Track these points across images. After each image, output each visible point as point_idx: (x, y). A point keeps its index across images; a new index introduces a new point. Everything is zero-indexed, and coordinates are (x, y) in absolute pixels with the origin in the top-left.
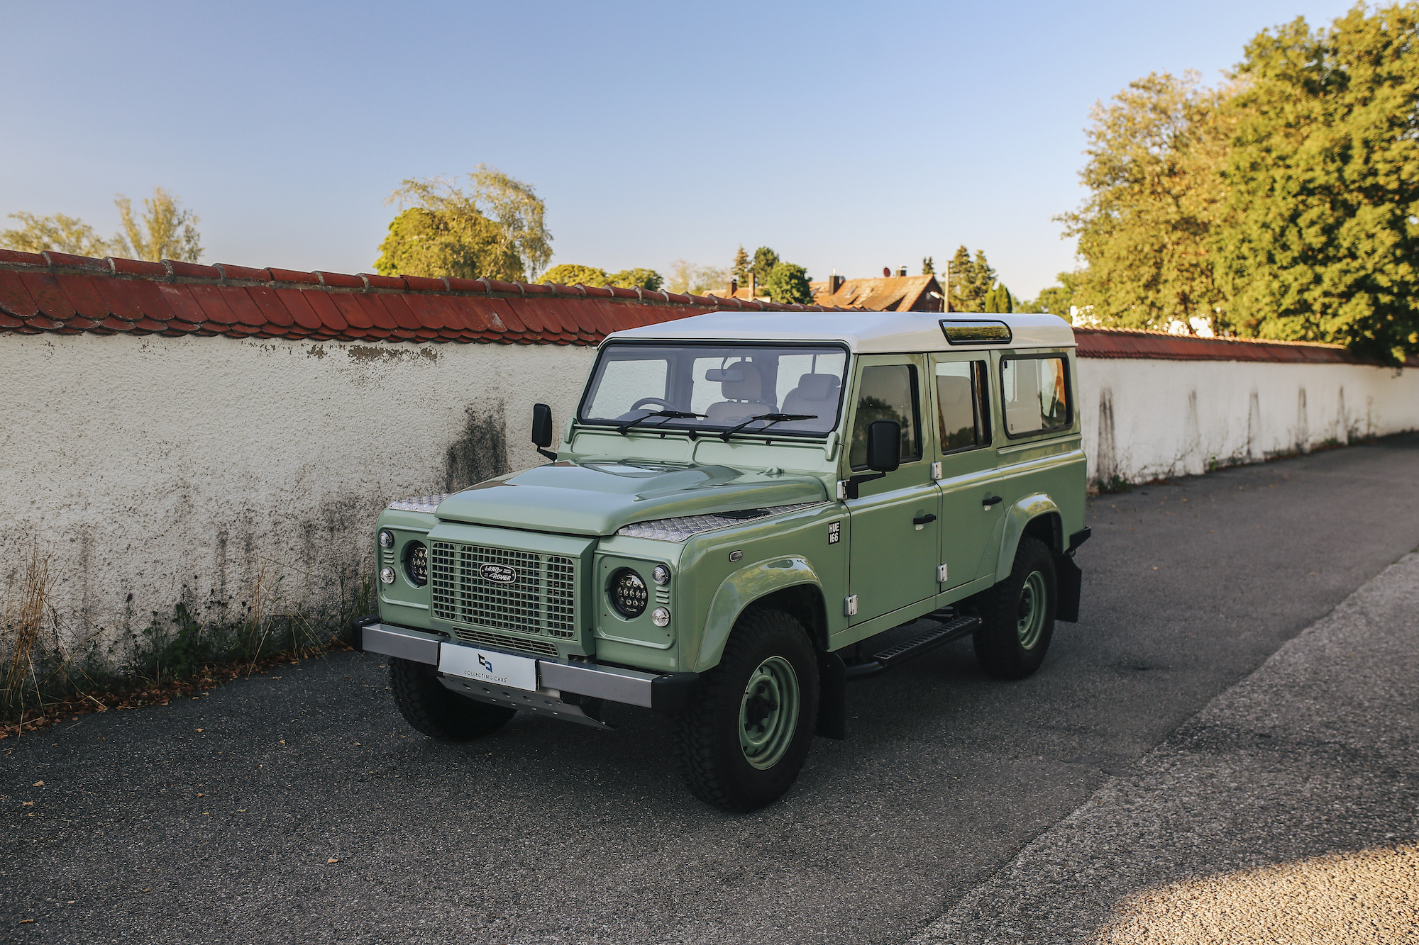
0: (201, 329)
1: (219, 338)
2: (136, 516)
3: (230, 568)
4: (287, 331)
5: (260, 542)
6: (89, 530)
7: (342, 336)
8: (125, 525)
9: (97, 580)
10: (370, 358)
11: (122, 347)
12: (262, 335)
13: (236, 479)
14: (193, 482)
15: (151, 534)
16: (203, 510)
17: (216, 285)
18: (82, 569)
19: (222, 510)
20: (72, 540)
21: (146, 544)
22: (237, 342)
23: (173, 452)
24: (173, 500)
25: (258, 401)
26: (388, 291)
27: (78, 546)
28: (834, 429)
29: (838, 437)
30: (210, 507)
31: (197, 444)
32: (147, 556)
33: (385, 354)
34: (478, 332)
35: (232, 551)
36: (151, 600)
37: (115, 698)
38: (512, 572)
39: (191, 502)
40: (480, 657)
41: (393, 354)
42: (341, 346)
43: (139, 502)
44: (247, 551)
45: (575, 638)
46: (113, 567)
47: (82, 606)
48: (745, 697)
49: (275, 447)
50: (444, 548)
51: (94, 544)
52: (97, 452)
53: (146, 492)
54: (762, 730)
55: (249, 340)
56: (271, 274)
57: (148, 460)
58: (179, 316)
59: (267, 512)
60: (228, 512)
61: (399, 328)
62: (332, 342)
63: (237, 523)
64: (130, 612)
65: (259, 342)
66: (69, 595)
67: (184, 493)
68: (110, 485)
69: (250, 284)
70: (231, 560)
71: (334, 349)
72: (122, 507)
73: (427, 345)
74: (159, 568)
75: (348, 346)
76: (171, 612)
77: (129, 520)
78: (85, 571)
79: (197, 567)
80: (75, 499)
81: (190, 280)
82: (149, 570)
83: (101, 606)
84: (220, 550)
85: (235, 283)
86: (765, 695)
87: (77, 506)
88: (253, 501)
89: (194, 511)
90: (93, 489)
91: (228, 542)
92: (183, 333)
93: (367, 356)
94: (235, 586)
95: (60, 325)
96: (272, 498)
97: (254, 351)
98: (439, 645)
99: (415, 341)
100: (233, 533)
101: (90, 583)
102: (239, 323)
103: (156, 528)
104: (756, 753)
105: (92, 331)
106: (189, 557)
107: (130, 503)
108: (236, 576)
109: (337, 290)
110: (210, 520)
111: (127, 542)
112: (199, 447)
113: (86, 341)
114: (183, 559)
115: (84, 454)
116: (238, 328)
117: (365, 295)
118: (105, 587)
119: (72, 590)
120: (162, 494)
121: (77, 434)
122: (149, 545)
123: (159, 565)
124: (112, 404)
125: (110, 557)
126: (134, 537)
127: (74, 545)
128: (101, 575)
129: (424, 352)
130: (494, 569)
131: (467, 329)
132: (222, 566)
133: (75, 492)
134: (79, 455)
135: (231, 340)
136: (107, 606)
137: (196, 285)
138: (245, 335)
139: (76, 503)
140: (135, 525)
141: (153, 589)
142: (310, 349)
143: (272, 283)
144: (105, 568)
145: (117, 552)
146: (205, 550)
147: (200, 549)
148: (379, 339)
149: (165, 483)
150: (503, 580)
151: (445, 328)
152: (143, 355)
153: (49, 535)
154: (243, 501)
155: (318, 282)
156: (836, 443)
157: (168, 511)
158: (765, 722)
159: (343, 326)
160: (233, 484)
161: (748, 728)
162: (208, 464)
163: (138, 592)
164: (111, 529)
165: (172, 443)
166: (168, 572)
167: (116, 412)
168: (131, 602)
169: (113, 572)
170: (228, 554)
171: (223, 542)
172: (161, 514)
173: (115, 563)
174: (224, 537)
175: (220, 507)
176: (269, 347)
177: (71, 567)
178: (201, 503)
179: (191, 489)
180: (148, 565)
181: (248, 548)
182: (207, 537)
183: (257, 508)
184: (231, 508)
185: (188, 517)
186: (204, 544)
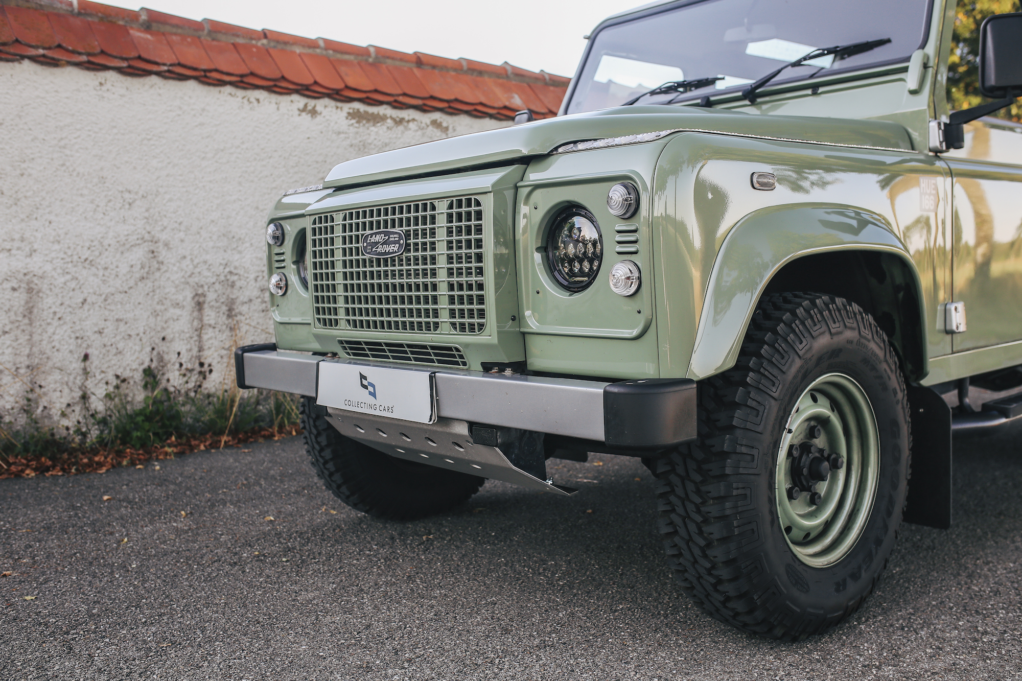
0: (169, 71)
1: (192, 84)
2: (93, 269)
3: (208, 334)
4: (271, 83)
5: (244, 309)
6: (35, 280)
7: (338, 95)
8: (80, 278)
9: (45, 336)
10: (371, 123)
12: (242, 85)
13: (215, 237)
14: (164, 237)
15: (112, 290)
16: (175, 269)
17: (199, 38)
18: (26, 321)
19: (198, 270)
20: (14, 289)
21: (105, 300)
22: (214, 91)
23: (138, 203)
24: (138, 255)
26: (398, 63)
27: (20, 298)
28: (923, 46)
29: (927, 57)
30: (183, 266)
31: (167, 197)
32: (107, 313)
33: (389, 121)
34: (493, 108)
35: (210, 316)
36: (113, 362)
37: (49, 463)
38: (400, 238)
39: (160, 259)
40: (363, 377)
41: (399, 122)
42: (337, 108)
43: (97, 253)
44: (229, 316)
45: (487, 330)
46: (65, 323)
47: (27, 363)
48: (787, 440)
50: (325, 217)
51: (41, 295)
52: (43, 194)
53: (106, 243)
54: (816, 501)
55: (228, 89)
56: (265, 34)
57: (108, 208)
58: (144, 55)
59: (252, 276)
60: (206, 273)
61: (405, 95)
62: (326, 101)
63: (217, 286)
64: (86, 372)
65: (240, 93)
66: (10, 350)
67: (152, 248)
68: (61, 232)
69: (240, 41)
70: (210, 325)
71: (329, 109)
72: (75, 258)
73: (437, 116)
74: (122, 327)
75: (347, 107)
76: (138, 376)
77: (85, 272)
78: (31, 324)
79: (169, 331)
80: (17, 244)
81: (168, 29)
82: (110, 328)
83: (50, 364)
84: (196, 314)
85: (223, 38)
86: (820, 442)
87: (19, 252)
88: (237, 264)
89: (163, 268)
90: (39, 235)
91: (206, 306)
92: (147, 73)
93: (368, 121)
94: (216, 355)
98: (318, 364)
99: (423, 109)
100: (211, 296)
101: (36, 338)
102: (216, 70)
103: (117, 283)
104: (808, 539)
105: (34, 59)
106: (159, 318)
107: (86, 254)
108: (216, 343)
109: (339, 56)
110: (183, 280)
111: (82, 297)
112: (170, 200)
114: (152, 320)
115: (29, 194)
116: (215, 75)
117: (372, 65)
118: (56, 344)
119: (15, 344)
120: (125, 247)
121: (18, 172)
122: (109, 301)
123: (122, 324)
124: (62, 143)
125: (61, 311)
126: (91, 291)
127: (16, 294)
128: (50, 330)
129: (434, 123)
130: (377, 238)
131: (482, 104)
132: (200, 330)
133: (17, 236)
136: (58, 365)
137: (175, 34)
138: (222, 83)
139: (18, 249)
140: (91, 278)
141: (114, 351)
142: (301, 106)
143: (265, 41)
144: (56, 323)
145: (70, 306)
146: (178, 312)
147: (172, 310)
148: (381, 103)
149: (128, 235)
150: (389, 253)
151: (457, 100)
152: (100, 93)
154: (224, 262)
155: (318, 47)
156: (925, 66)
157: (132, 266)
158: (822, 488)
159: (339, 85)
160: (211, 244)
161: (791, 496)
162: (181, 219)
163: (96, 352)
164: (62, 280)
165: (137, 193)
166: (133, 333)
167: (68, 152)
168: (88, 363)
169: (65, 327)
170: (206, 319)
171: (200, 306)
172: (124, 269)
173: (68, 318)
174: (201, 300)
175: (195, 267)
176: (252, 99)
177: (13, 318)
178: (173, 261)
179: (160, 244)
180: (108, 323)
181: (230, 313)
182: (181, 298)
183: (241, 272)
184: (209, 269)
185: (157, 274)
186: (177, 305)
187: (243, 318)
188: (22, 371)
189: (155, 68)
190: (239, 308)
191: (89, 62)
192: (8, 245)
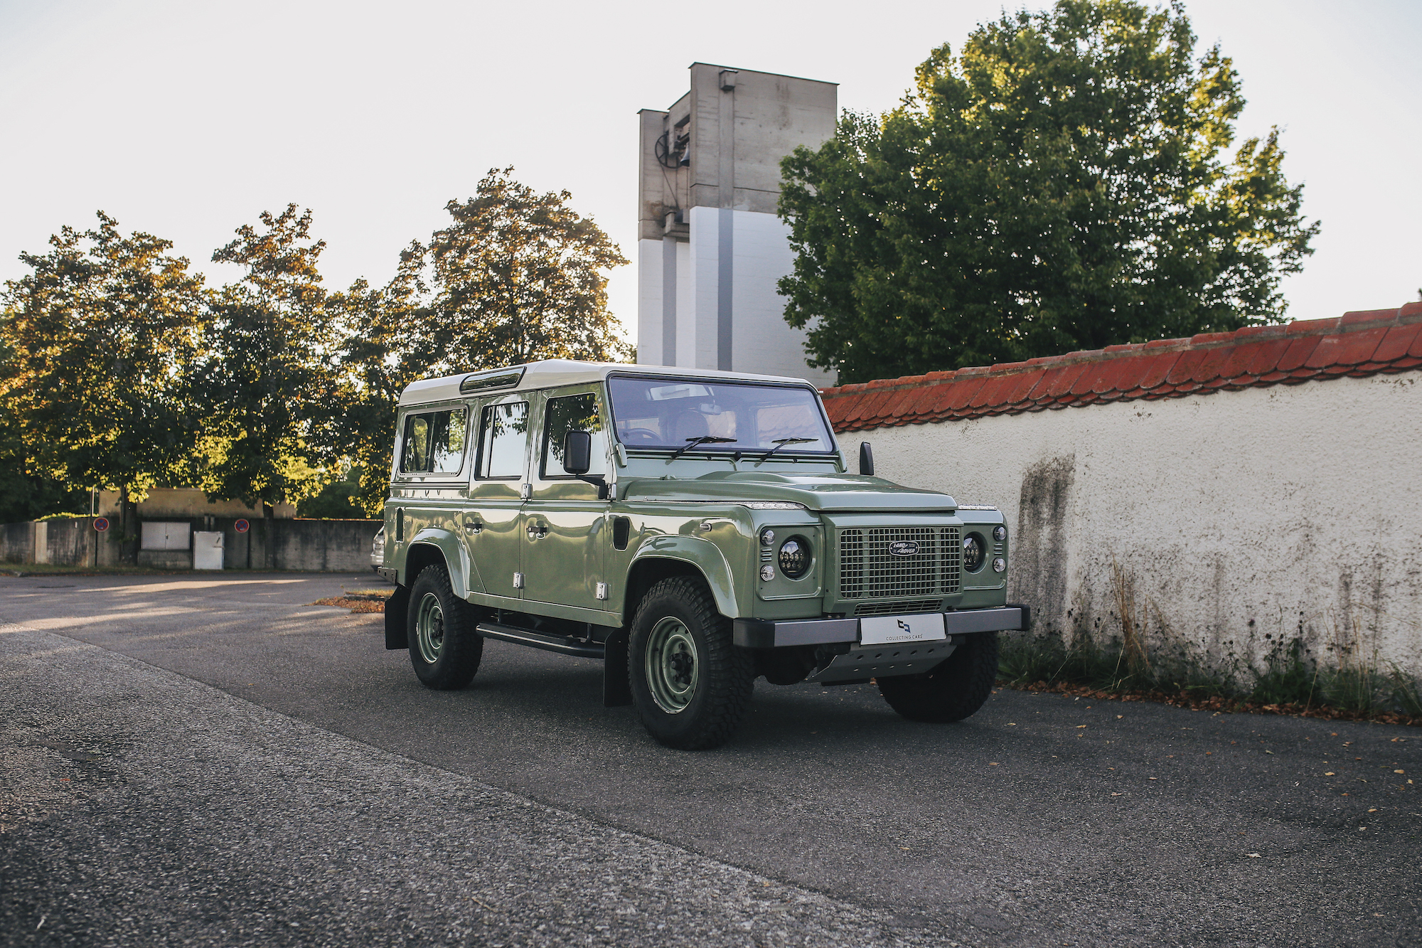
0: (1322, 374)
1: (1345, 380)
2: (1261, 550)
3: (1354, 613)
5: (1391, 591)
6: (1222, 558)
8: (1251, 557)
9: (1226, 603)
11: (1253, 399)
13: (1364, 521)
14: (1316, 522)
15: (1274, 568)
16: (1326, 550)
18: (1215, 590)
19: (1346, 552)
21: (1269, 576)
22: (1366, 382)
23: (1298, 493)
24: (1295, 538)
25: (1391, 440)
27: (1212, 571)
30: (1333, 548)
31: (1322, 485)
32: (1270, 587)
35: (1356, 596)
36: (1273, 630)
39: (1314, 542)
43: (1264, 537)
44: (1374, 597)
46: (1240, 593)
47: (1214, 622)
49: (1412, 489)
51: (1225, 570)
52: (1229, 491)
53: (1271, 528)
55: (1380, 377)
57: (1274, 499)
58: (1308, 364)
59: (1400, 559)
60: (1356, 556)
63: (1364, 568)
64: (1252, 635)
65: (1392, 378)
66: (1204, 611)
67: (1307, 532)
68: (1240, 520)
70: (1356, 605)
72: (1249, 541)
74: (1281, 600)
77: (1255, 552)
78: (1218, 593)
79: (1319, 607)
80: (1211, 531)
81: (1359, 327)
82: (1272, 602)
83: (1229, 625)
84: (1344, 592)
87: (1213, 537)
88: (1385, 546)
89: (1315, 550)
90: (1226, 523)
91: (1353, 586)
92: (1306, 380)
94: (1361, 633)
95: (1197, 387)
96: (1408, 545)
97: (1386, 388)
100: (1357, 577)
101: (1221, 604)
102: (1371, 362)
103: (1278, 563)
106: (1311, 595)
107: (1256, 538)
108: (1362, 622)
110: (1333, 561)
111: (1253, 573)
112: (1325, 489)
113: (1223, 399)
115: (1220, 492)
118: (1233, 610)
119: (1207, 607)
120: (1285, 531)
121: (1213, 476)
122: (1272, 577)
123: (1280, 598)
124: (1243, 449)
125: (1237, 584)
126: (1259, 568)
127: (1210, 569)
128: (1230, 598)
130: (901, 545)
132: (1348, 606)
133: (1212, 526)
134: (1215, 493)
135: (1359, 381)
138: (1373, 373)
139: (1212, 534)
140: (1260, 558)
144: (1233, 593)
145: (1243, 580)
146: (1327, 590)
147: (1321, 588)
149: (1288, 521)
152: (1271, 404)
153: (1190, 558)
154: (1373, 544)
157: (1290, 548)
160: (1361, 527)
162: (1333, 505)
163: (1261, 620)
164: (1239, 559)
165: (1297, 485)
166: (1289, 606)
167: (1247, 456)
168: (1254, 629)
169: (1240, 597)
170: (1351, 598)
171: (1347, 585)
172: (1284, 550)
173: (1242, 590)
174: (1348, 580)
175: (1344, 549)
176: (1405, 382)
177: (1207, 587)
178: (1324, 544)
179: (1314, 528)
180: (1271, 597)
181: (1377, 594)
182: (1329, 577)
183: (1389, 554)
184: (1357, 552)
185: (1311, 555)
186: (1326, 584)
187: (1389, 600)
188: (1211, 628)
189: (1312, 373)
190: (1385, 590)
191: (1259, 381)
192: (1205, 532)
